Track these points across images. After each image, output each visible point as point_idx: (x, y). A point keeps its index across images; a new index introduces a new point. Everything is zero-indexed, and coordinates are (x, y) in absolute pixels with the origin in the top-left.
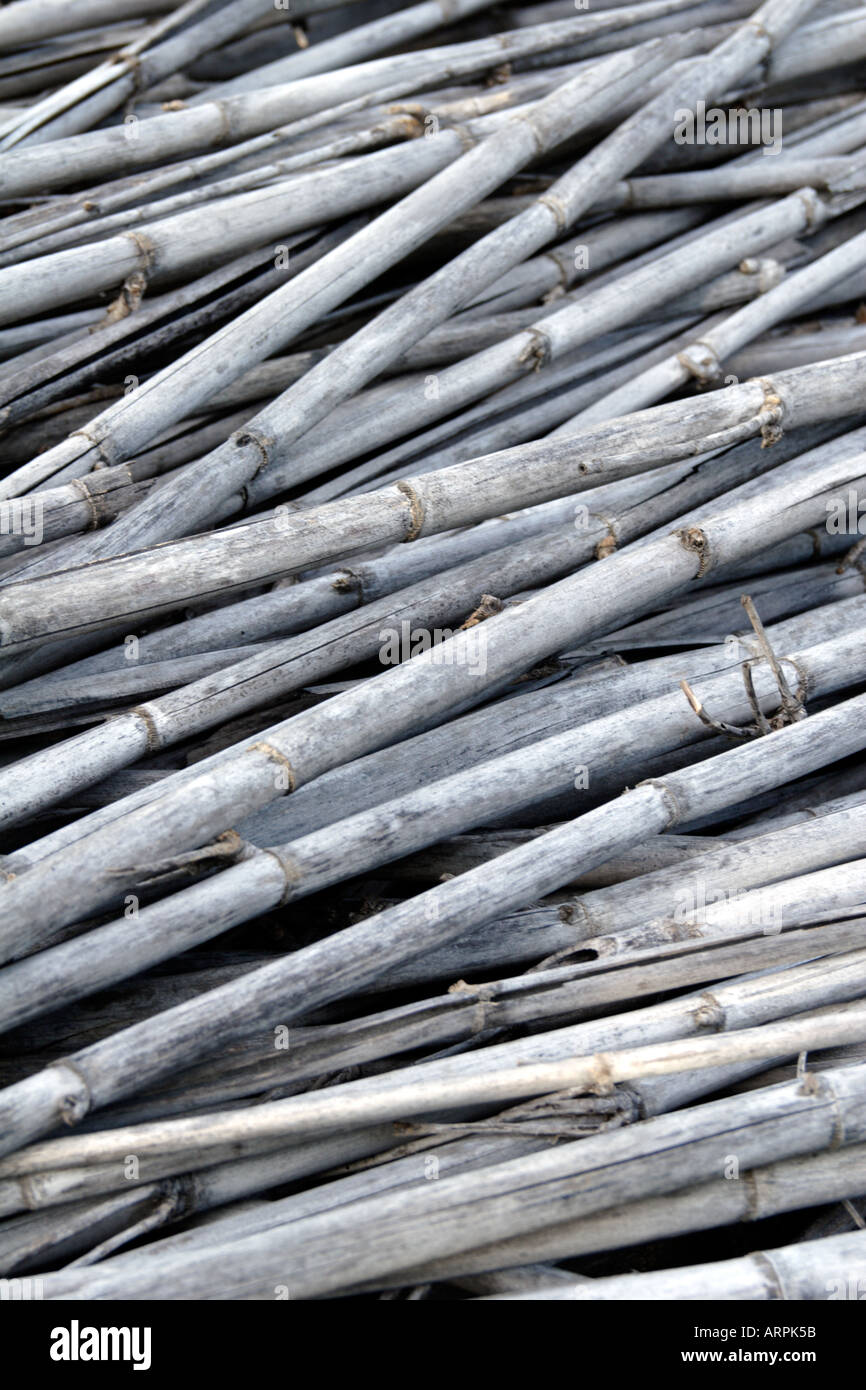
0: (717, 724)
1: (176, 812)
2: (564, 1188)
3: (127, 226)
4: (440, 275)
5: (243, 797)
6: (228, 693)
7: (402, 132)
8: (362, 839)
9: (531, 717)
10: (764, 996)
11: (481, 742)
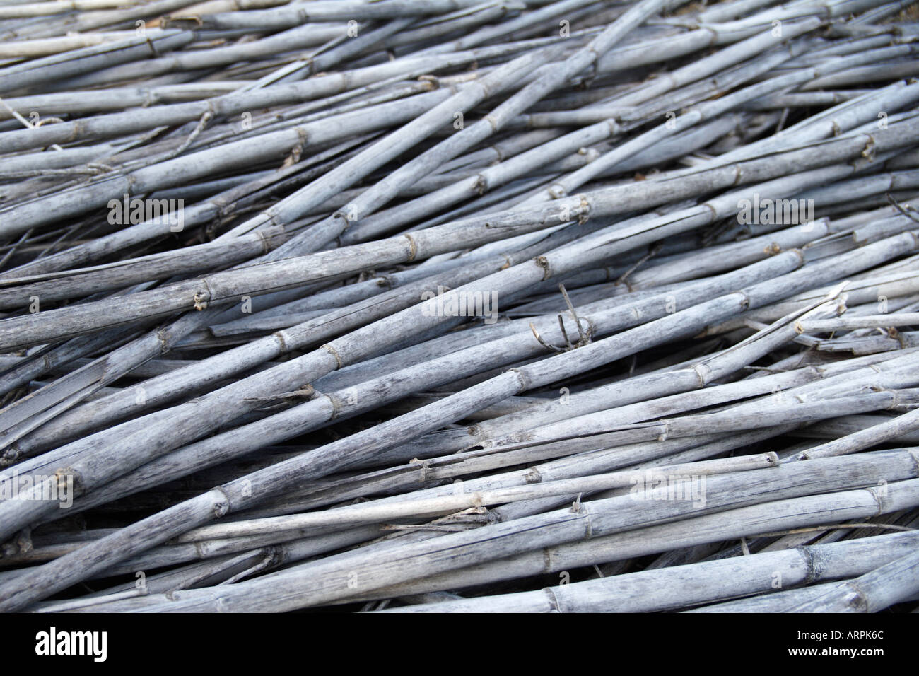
0: (548, 345)
1: (281, 374)
2: (452, 553)
3: (296, 125)
4: (436, 148)
5: (314, 368)
6: (320, 327)
7: (426, 88)
8: (372, 391)
9: (462, 341)
10: (561, 469)
11: (437, 351)
